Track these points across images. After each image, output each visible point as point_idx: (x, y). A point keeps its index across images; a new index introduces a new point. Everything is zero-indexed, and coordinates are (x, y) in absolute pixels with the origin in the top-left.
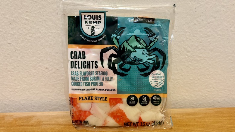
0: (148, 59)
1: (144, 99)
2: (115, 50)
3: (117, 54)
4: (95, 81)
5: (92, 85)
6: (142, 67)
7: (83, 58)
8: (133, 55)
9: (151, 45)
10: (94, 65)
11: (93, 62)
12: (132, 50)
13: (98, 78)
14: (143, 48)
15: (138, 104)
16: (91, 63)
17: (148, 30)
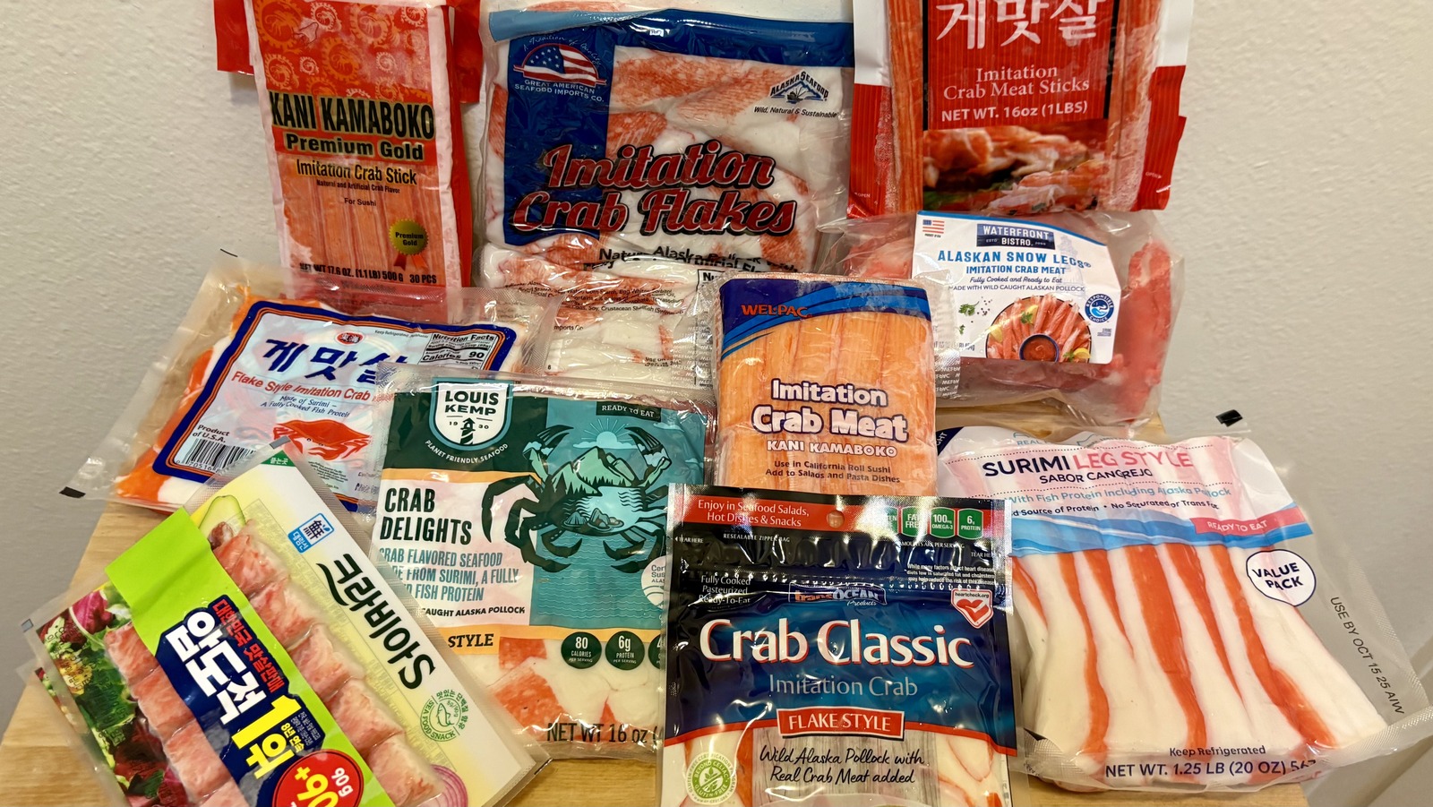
0: (641, 520)
1: (624, 644)
2: (531, 487)
3: (537, 501)
4: (455, 586)
5: (446, 596)
6: (617, 543)
7: (426, 510)
8: (590, 505)
9: (651, 479)
10: (460, 533)
11: (456, 522)
12: (589, 490)
13: (469, 577)
14: (622, 485)
15: (603, 661)
16: (451, 526)
17: (639, 435)
